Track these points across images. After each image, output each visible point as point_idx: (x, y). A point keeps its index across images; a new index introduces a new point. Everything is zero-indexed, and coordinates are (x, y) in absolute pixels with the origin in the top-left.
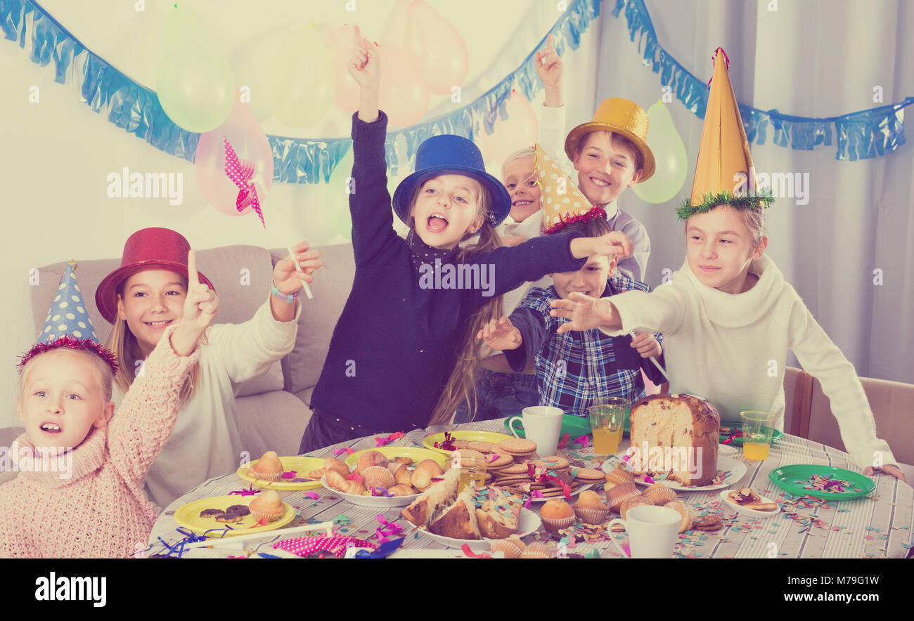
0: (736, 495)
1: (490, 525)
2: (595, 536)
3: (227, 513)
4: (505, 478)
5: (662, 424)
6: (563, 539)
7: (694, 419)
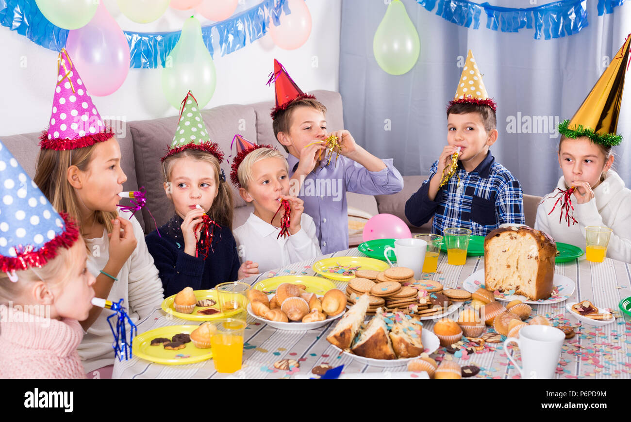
0: (578, 307)
1: (403, 346)
2: (481, 348)
3: (173, 340)
4: (397, 302)
5: (511, 250)
6: (457, 352)
7: (539, 247)
